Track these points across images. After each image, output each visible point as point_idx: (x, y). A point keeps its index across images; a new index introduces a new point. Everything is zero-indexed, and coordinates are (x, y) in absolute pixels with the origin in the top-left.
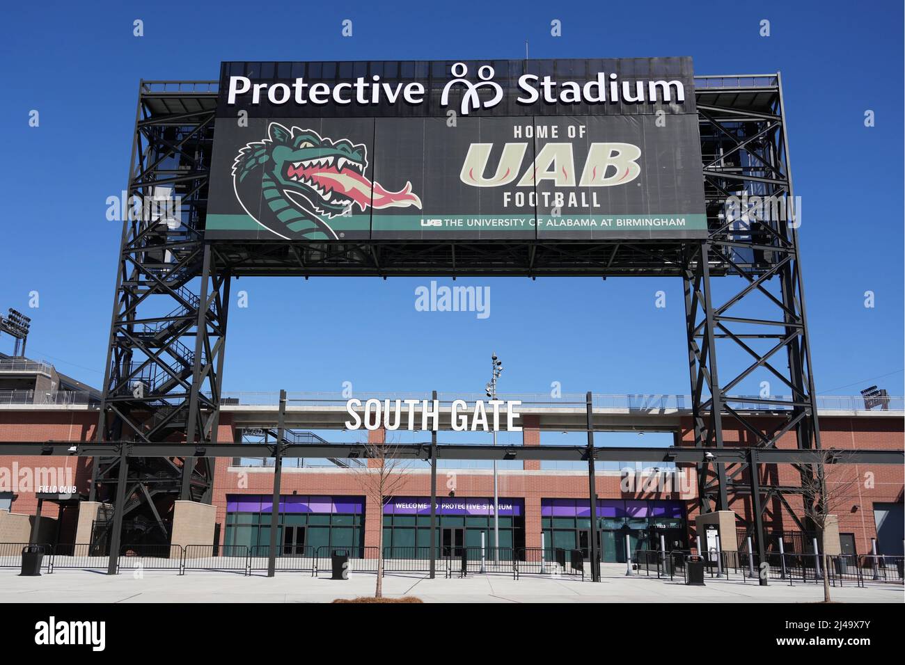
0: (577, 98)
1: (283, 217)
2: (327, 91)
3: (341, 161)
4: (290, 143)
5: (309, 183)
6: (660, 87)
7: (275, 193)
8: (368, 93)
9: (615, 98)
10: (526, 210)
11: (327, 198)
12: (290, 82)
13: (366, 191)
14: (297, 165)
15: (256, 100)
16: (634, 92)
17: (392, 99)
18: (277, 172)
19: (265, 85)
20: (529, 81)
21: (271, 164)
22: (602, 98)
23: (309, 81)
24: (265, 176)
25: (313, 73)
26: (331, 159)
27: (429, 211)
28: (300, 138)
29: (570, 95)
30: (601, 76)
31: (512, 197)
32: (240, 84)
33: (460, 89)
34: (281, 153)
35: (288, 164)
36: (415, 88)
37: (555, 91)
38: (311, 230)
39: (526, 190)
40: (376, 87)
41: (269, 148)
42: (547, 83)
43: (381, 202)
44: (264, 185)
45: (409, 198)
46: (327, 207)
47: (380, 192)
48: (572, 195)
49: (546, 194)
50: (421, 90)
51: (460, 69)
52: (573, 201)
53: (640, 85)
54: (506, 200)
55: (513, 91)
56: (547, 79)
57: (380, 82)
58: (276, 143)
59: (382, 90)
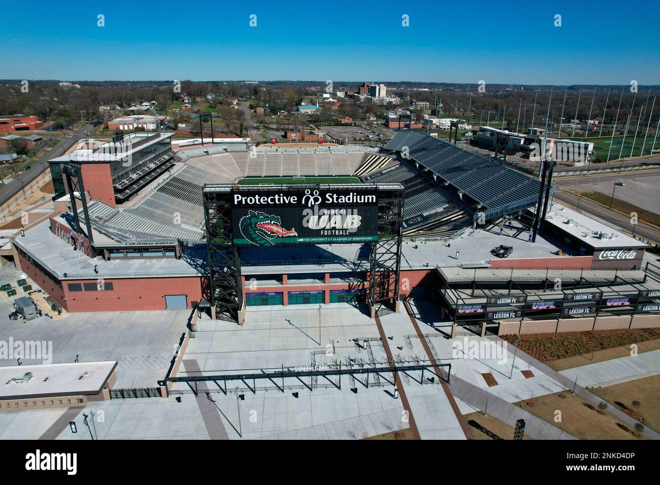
0: (344, 201)
1: (256, 239)
2: (266, 200)
3: (273, 222)
4: (256, 217)
5: (263, 229)
6: (368, 198)
7: (254, 232)
8: (279, 200)
9: (355, 201)
10: (328, 236)
11: (269, 233)
12: (254, 197)
13: (281, 231)
14: (259, 223)
15: (244, 203)
16: (360, 200)
17: (287, 202)
18: (253, 225)
19: (246, 198)
20: (329, 196)
21: (251, 223)
22: (351, 201)
23: (260, 196)
24: (250, 227)
25: (262, 193)
26: (269, 221)
27: (300, 236)
28: (259, 215)
29: (342, 200)
30: (351, 194)
31: (324, 232)
32: (238, 198)
33: (308, 199)
34: (254, 220)
35: (256, 223)
36: (294, 198)
37: (337, 199)
38: (266, 243)
39: (328, 230)
40: (282, 198)
41: (250, 218)
42: (335, 196)
43: (285, 234)
44: (250, 230)
45: (293, 233)
46: (269, 236)
47: (285, 231)
48: (341, 231)
49: (333, 231)
50: (296, 199)
51: (308, 192)
52: (341, 233)
53: (363, 197)
54: (322, 233)
55: (324, 199)
56: (335, 195)
57: (283, 196)
58: (252, 217)
59: (283, 199)
